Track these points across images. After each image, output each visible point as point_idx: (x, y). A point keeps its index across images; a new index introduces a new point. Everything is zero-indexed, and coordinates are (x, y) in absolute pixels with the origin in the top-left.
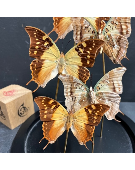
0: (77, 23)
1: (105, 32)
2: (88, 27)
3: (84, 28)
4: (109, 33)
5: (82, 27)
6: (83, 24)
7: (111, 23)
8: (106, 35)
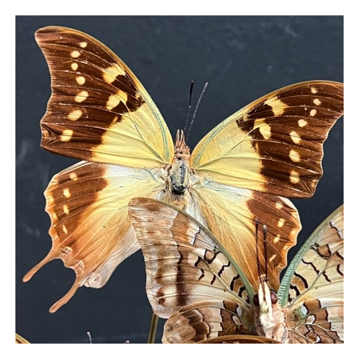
0: (159, 233)
1: (293, 293)
2: (210, 261)
3: (192, 260)
4: (310, 295)
5: (183, 256)
6: (187, 243)
7: (317, 251)
8: (298, 304)
